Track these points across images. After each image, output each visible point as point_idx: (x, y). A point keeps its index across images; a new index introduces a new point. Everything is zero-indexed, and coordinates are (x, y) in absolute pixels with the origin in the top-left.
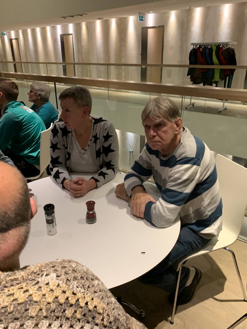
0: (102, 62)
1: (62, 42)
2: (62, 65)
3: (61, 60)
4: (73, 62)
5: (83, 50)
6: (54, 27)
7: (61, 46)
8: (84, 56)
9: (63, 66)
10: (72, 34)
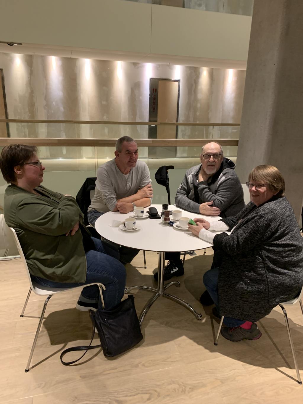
0: (231, 122)
1: (153, 90)
2: (147, 126)
3: (146, 119)
4: (175, 121)
5: (199, 105)
6: (135, 64)
7: (149, 97)
8: (198, 114)
9: (150, 126)
10: (179, 81)
